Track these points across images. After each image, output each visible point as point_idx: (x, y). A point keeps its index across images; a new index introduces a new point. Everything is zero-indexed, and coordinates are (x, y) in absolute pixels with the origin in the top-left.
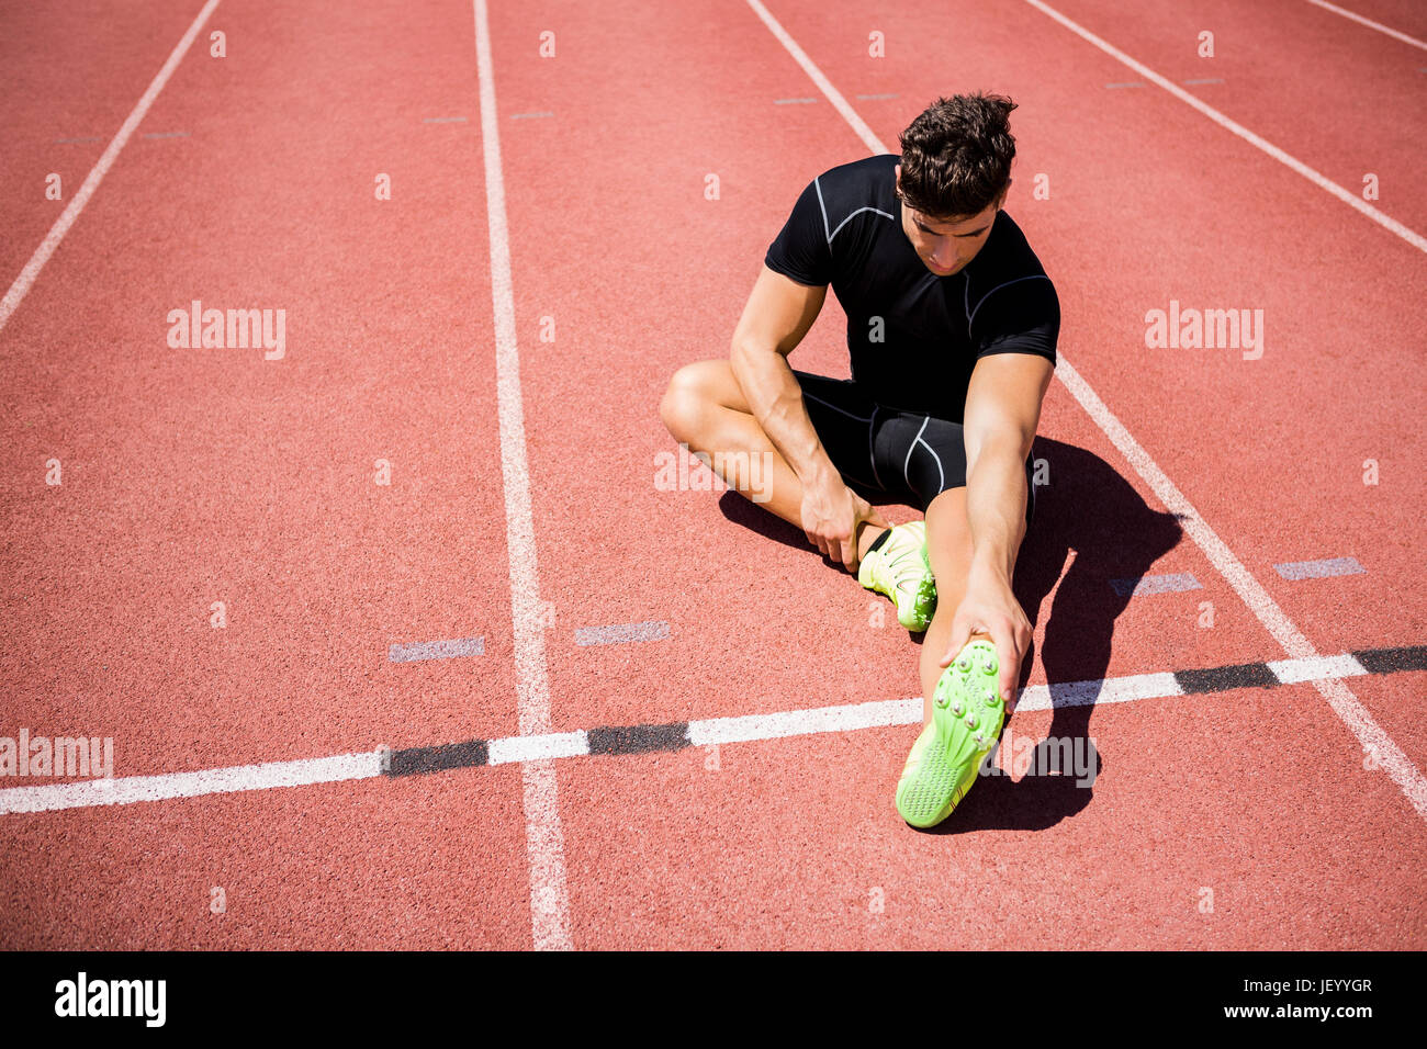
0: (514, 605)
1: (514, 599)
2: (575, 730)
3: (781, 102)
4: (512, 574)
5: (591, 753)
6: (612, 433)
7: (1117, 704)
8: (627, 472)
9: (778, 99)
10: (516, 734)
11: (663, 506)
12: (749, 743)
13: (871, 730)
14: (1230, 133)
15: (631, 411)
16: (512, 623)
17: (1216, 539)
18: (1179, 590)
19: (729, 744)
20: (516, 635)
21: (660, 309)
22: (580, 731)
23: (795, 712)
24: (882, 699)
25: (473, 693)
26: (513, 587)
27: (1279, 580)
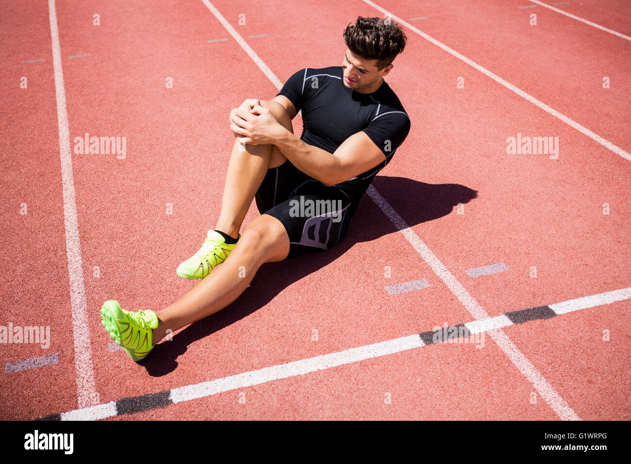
0: (75, 333)
1: (75, 329)
2: (109, 402)
3: (210, 41)
4: (73, 315)
5: (118, 415)
6: (126, 229)
7: (392, 354)
8: (134, 251)
9: (209, 40)
10: (76, 408)
11: (154, 268)
12: (203, 398)
13: (267, 383)
14: (433, 44)
15: (136, 216)
16: (73, 343)
17: (436, 259)
18: (420, 289)
19: (193, 400)
20: (76, 350)
21: (150, 158)
22: (112, 402)
23: (227, 378)
24: (272, 365)
25: (52, 387)
26: (74, 322)
27: (468, 278)
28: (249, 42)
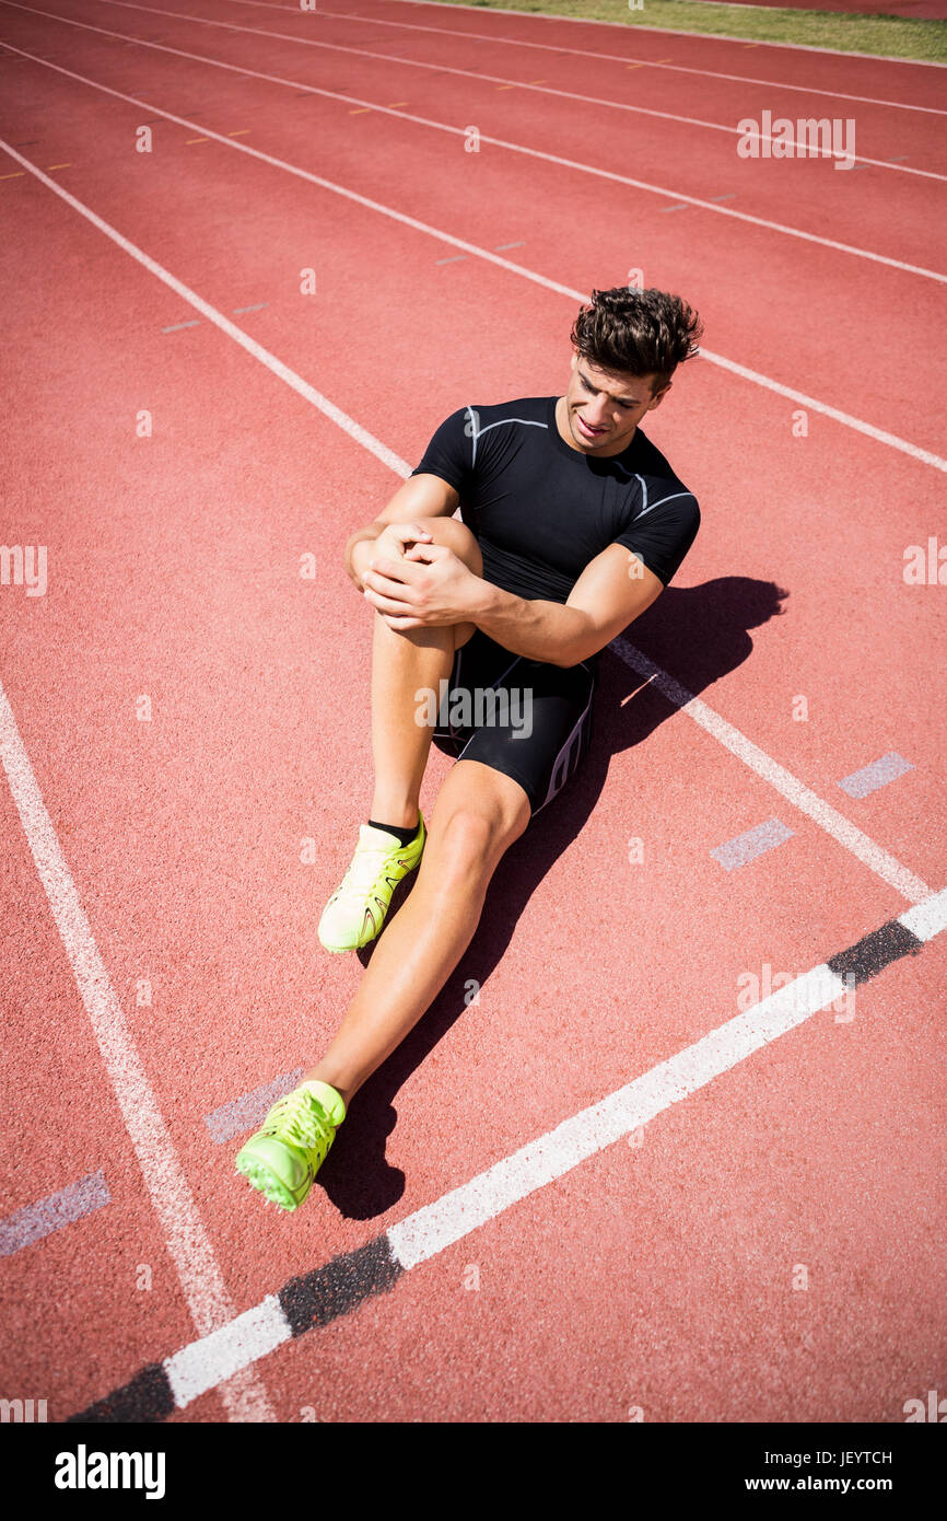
0: (121, 1101)
1: (118, 1090)
2: (262, 1300)
3: (167, 330)
4: (103, 1048)
5: (294, 1336)
6: (143, 789)
7: (797, 1028)
8: (179, 845)
9: (164, 327)
10: (194, 1336)
11: (234, 885)
12: (464, 1240)
13: (584, 1165)
15: (154, 752)
16: (126, 1133)
17: (775, 765)
18: (777, 844)
19: (444, 1251)
20: (140, 1152)
21: (137, 602)
22: (269, 1298)
23: (493, 1169)
24: (575, 1112)
25: (119, 1278)
26: (111, 1070)
27: (851, 801)
28: (235, 321)
